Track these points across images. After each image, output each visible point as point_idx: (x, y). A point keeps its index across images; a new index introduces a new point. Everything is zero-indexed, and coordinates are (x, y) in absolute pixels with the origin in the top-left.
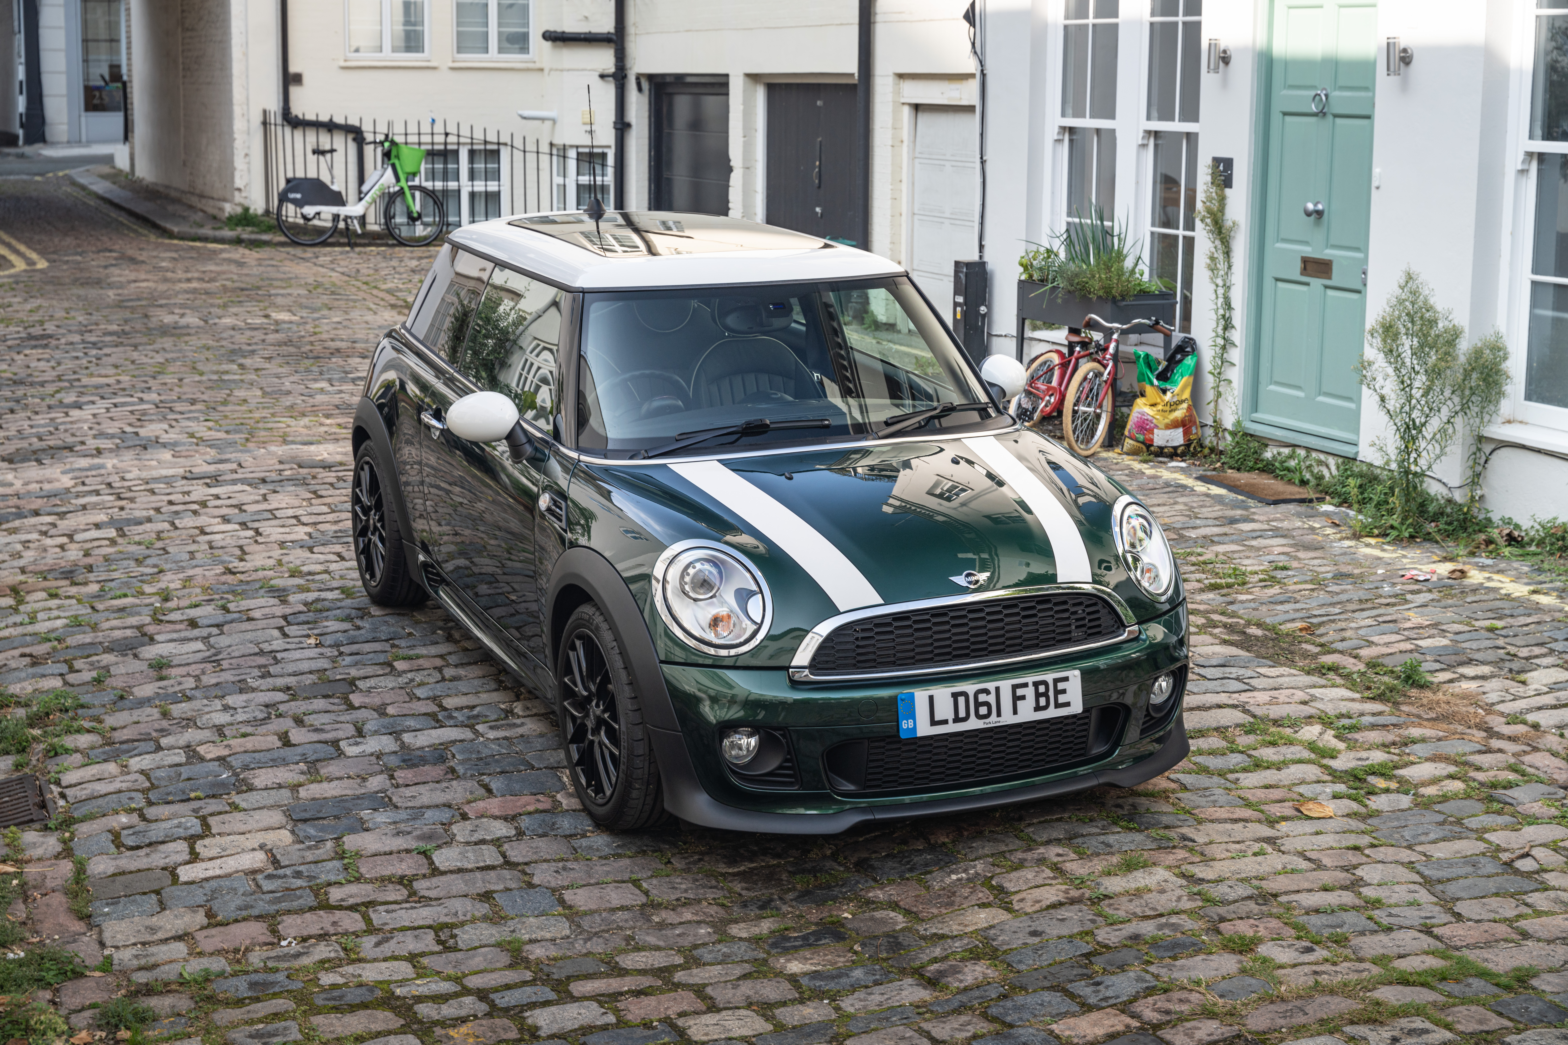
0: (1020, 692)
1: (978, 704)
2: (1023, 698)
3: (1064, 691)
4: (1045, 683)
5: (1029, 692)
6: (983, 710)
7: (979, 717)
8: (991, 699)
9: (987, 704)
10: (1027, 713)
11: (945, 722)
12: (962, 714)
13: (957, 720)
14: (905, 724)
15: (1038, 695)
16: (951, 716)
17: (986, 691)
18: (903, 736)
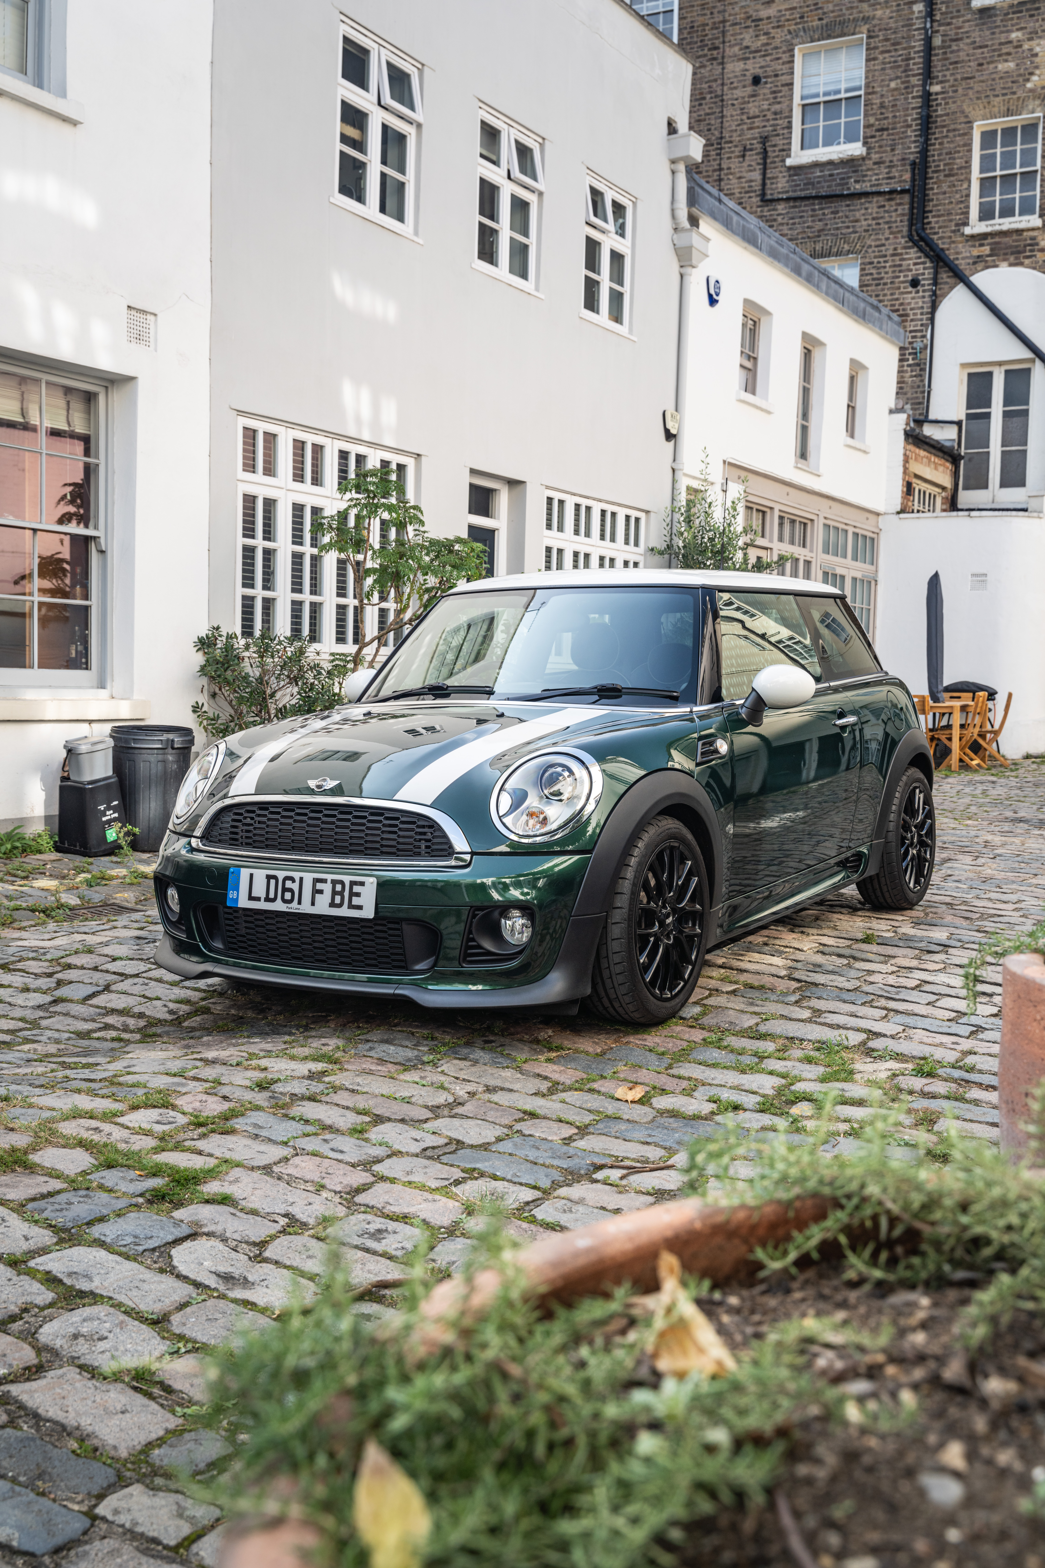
0: (319, 886)
1: (285, 890)
2: (321, 892)
3: (358, 895)
4: (342, 883)
5: (327, 888)
6: (288, 896)
7: (284, 901)
8: (295, 887)
9: (291, 891)
10: (322, 907)
11: (258, 899)
12: (272, 895)
13: (268, 899)
14: (231, 894)
15: (334, 893)
16: (263, 895)
17: (292, 879)
18: (228, 904)
